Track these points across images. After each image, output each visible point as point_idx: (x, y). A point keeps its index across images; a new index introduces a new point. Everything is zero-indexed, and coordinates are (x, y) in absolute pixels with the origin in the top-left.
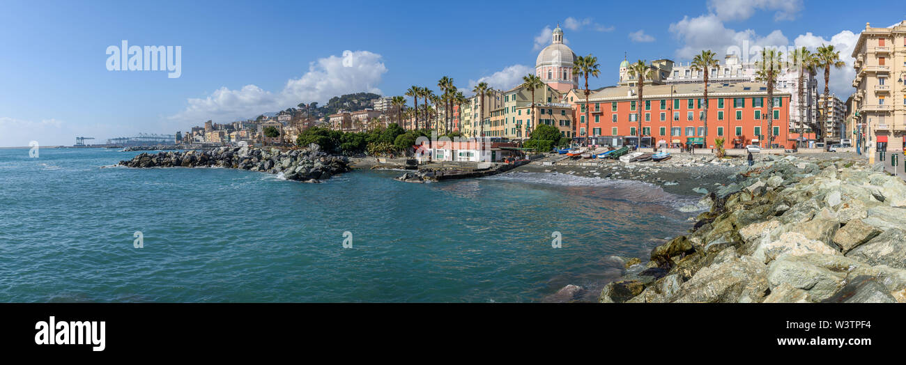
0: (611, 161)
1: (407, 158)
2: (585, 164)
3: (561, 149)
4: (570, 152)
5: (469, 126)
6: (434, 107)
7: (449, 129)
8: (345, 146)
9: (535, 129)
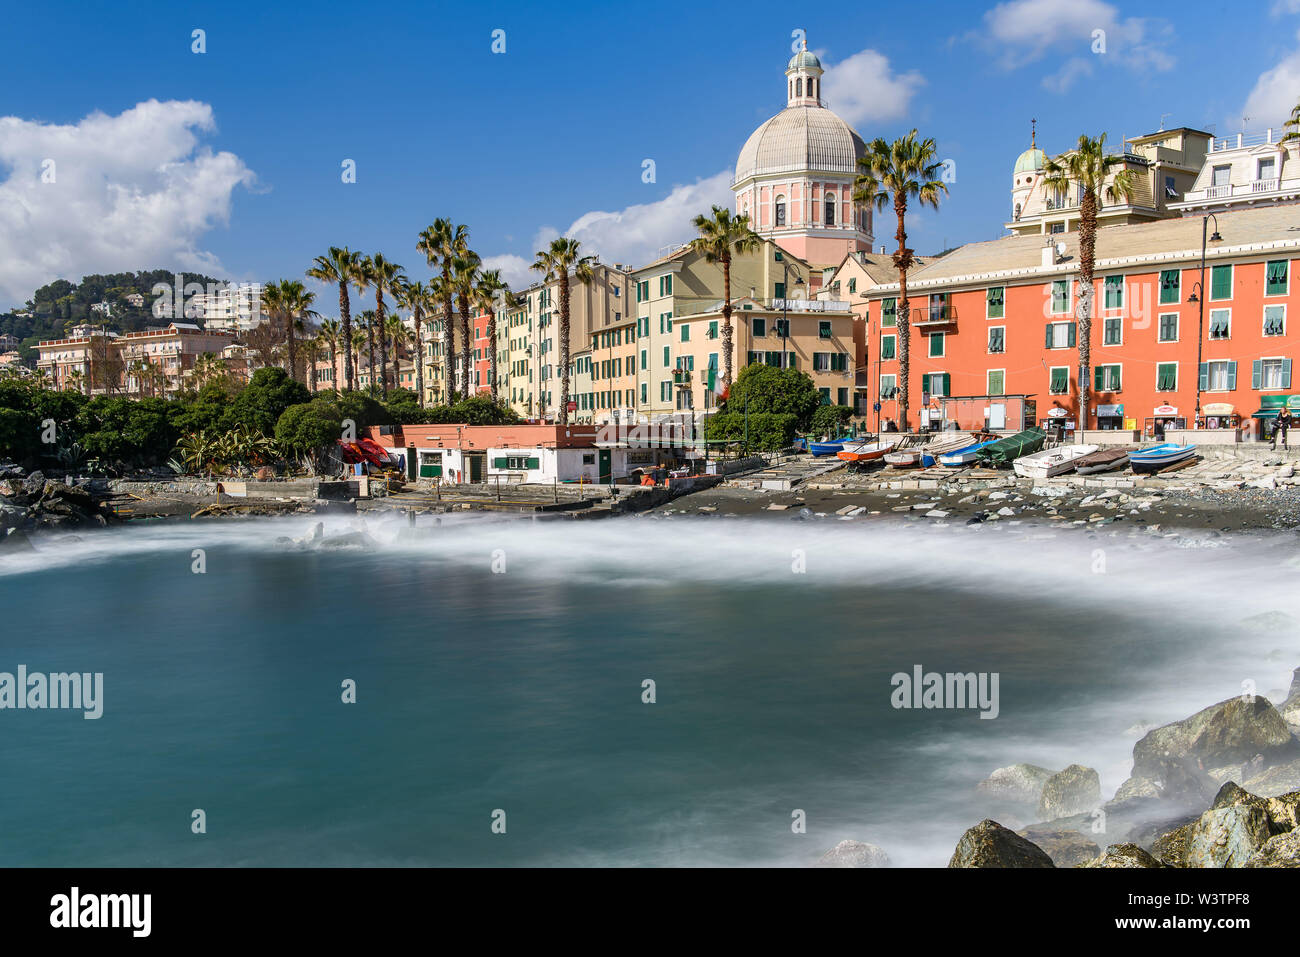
0: (986, 473)
1: (319, 479)
2: (899, 484)
3: (818, 440)
4: (848, 448)
5: (526, 378)
6: (410, 323)
7: (459, 388)
8: (95, 443)
9: (734, 380)
